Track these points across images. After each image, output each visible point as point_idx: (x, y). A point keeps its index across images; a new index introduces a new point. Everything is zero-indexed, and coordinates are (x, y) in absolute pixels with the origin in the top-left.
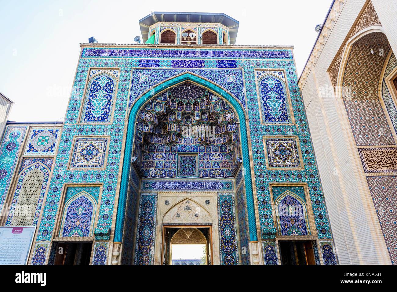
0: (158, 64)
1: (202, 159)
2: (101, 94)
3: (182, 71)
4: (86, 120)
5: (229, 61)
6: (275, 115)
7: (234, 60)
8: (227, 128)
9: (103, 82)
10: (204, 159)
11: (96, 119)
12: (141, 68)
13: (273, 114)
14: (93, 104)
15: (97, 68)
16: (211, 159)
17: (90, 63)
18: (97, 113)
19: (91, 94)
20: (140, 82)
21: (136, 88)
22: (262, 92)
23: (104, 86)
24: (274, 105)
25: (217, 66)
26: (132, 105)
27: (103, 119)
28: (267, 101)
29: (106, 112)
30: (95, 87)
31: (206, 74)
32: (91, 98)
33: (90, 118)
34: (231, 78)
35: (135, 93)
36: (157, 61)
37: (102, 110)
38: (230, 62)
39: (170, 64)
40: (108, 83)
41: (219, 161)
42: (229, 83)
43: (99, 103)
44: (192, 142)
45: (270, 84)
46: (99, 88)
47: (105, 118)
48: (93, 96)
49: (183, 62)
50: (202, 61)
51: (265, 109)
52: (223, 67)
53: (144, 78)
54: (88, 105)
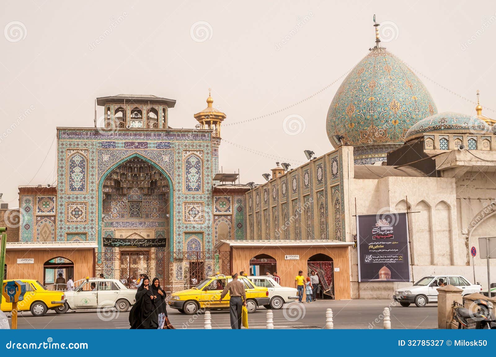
0: (115, 146)
1: (145, 205)
2: (77, 170)
3: (132, 151)
4: (70, 190)
5: (166, 142)
6: (193, 186)
7: (169, 141)
8: (162, 189)
9: (77, 159)
10: (146, 205)
11: (77, 190)
12: (103, 149)
13: (192, 185)
14: (73, 178)
15: (72, 149)
16: (152, 205)
17: (66, 144)
18: (77, 185)
19: (71, 170)
20: (103, 161)
21: (101, 166)
22: (186, 168)
23: (79, 163)
24: (193, 178)
25: (156, 147)
26: (99, 179)
27: (81, 189)
28: (189, 176)
29: (82, 184)
30: (73, 165)
31: (148, 155)
32: (71, 173)
33: (73, 189)
34: (166, 158)
35: (101, 170)
36: (114, 142)
37: (80, 182)
38: (166, 144)
39: (124, 145)
40: (81, 161)
41: (157, 207)
42: (165, 162)
43: (77, 177)
44: (138, 193)
45: (192, 162)
46: (75, 165)
47: (83, 188)
48: (72, 172)
49: (133, 143)
50: (147, 142)
51: (187, 182)
52: (161, 148)
53: (106, 158)
54: (70, 179)
